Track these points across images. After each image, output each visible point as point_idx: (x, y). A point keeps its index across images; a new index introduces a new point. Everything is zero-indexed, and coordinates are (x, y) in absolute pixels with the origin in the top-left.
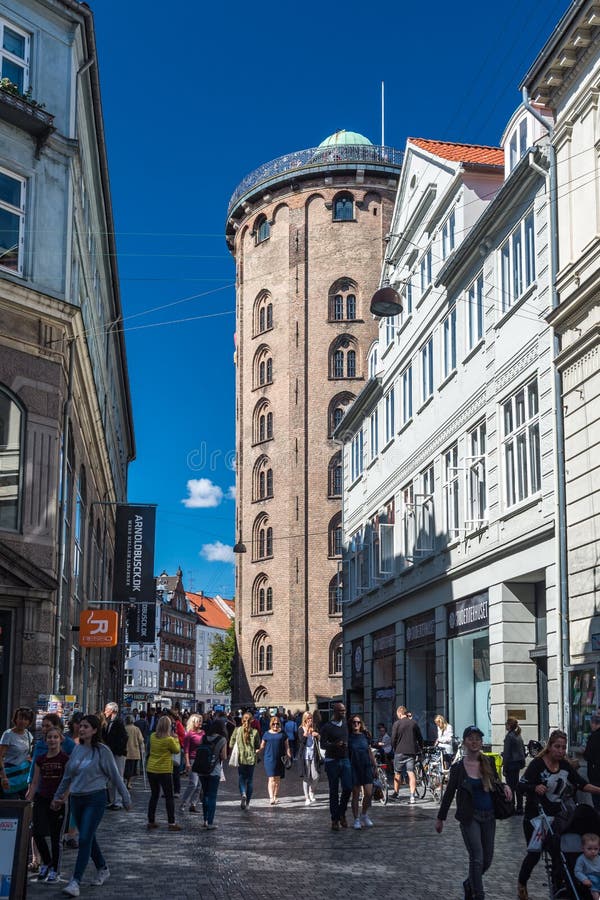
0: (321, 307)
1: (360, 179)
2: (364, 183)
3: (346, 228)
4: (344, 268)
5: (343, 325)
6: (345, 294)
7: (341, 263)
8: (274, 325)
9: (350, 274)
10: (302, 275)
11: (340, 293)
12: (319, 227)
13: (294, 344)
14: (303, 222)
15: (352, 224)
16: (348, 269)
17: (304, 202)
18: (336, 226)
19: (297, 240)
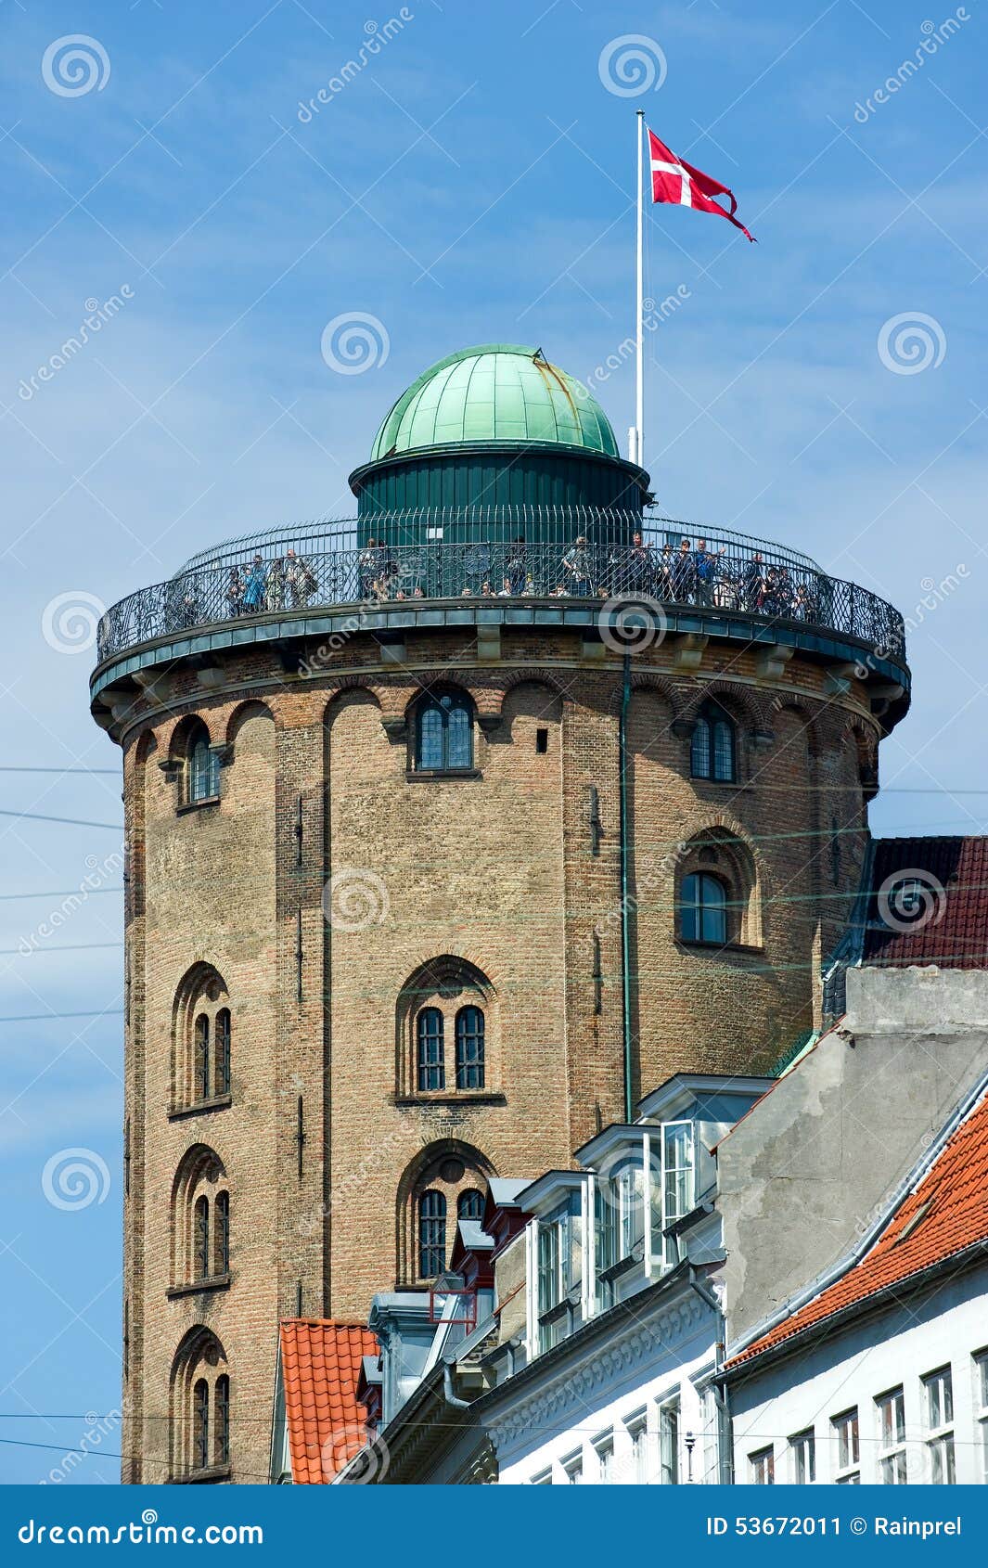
0: (372, 1051)
1: (490, 649)
2: (504, 656)
3: (448, 797)
4: (442, 927)
5: (443, 1111)
6: (449, 1008)
7: (434, 912)
8: (234, 1091)
9: (465, 947)
10: (313, 946)
11: (434, 1001)
12: (367, 792)
13: (290, 1165)
14: (318, 774)
15: (468, 786)
16: (455, 931)
17: (320, 709)
18: (420, 791)
19: (299, 831)
